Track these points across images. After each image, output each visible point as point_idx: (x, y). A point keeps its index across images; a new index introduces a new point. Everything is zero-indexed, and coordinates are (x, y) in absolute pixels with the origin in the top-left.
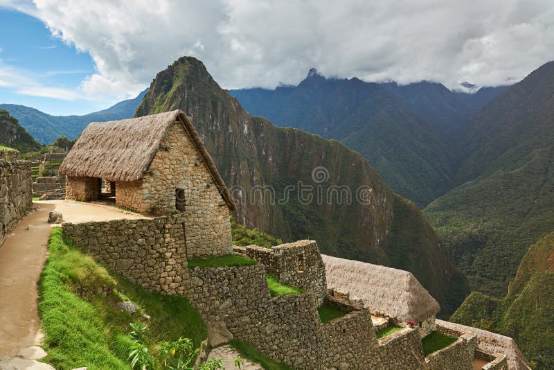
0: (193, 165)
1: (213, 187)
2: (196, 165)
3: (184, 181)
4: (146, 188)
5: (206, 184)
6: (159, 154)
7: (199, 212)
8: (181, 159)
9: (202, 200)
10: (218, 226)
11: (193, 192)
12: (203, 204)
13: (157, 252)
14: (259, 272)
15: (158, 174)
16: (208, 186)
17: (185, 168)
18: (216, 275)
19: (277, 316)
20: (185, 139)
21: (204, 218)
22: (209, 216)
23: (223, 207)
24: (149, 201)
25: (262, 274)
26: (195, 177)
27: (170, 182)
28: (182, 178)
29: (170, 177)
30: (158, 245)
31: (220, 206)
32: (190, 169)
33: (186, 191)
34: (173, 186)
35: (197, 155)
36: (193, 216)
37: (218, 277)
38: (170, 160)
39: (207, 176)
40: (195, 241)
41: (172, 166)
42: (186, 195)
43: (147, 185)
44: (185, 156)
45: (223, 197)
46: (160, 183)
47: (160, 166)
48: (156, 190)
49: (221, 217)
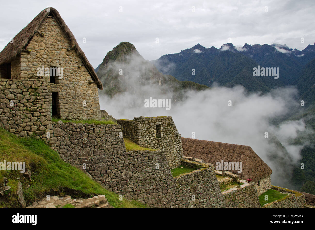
0: (65, 50)
1: (83, 69)
2: (68, 50)
3: (57, 61)
4: (24, 62)
5: (77, 65)
6: (36, 38)
7: (71, 85)
8: (55, 44)
9: (73, 77)
12: (75, 80)
13: (25, 106)
14: (115, 131)
15: (35, 53)
16: (79, 67)
17: (59, 52)
18: (77, 129)
19: (132, 166)
20: (58, 30)
21: (76, 90)
22: (79, 90)
23: (92, 84)
24: (26, 71)
25: (118, 132)
26: (67, 59)
27: (45, 60)
28: (56, 58)
29: (45, 56)
30: (25, 100)
31: (90, 83)
32: (63, 52)
34: (48, 63)
35: (68, 43)
36: (66, 87)
37: (78, 130)
38: (45, 43)
39: (77, 60)
40: (67, 107)
41: (47, 49)
43: (25, 60)
44: (58, 43)
45: (92, 77)
46: (36, 60)
47: (36, 47)
48: (33, 65)
49: (90, 92)
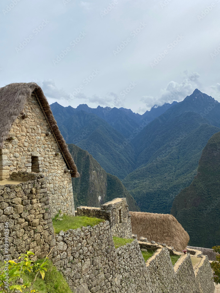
0: (44, 135)
2: (47, 135)
3: (38, 149)
4: (5, 154)
5: (54, 153)
7: (50, 178)
8: (35, 128)
9: (52, 167)
10: (64, 190)
11: (45, 160)
12: (53, 171)
15: (16, 140)
16: (56, 155)
17: (39, 137)
20: (38, 110)
21: (54, 183)
22: (57, 182)
23: (67, 173)
24: (8, 167)
26: (46, 146)
27: (26, 149)
28: (37, 146)
29: (26, 144)
30: (26, 213)
31: (65, 172)
32: (42, 138)
33: (39, 158)
34: (29, 153)
35: (47, 126)
38: (26, 128)
39: (55, 145)
41: (28, 134)
42: (40, 162)
43: (6, 150)
44: (38, 126)
45: (67, 165)
46: (18, 150)
47: (18, 132)
48: (14, 156)
49: (65, 182)
